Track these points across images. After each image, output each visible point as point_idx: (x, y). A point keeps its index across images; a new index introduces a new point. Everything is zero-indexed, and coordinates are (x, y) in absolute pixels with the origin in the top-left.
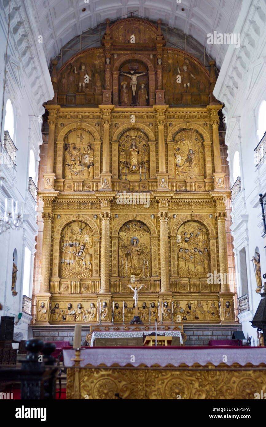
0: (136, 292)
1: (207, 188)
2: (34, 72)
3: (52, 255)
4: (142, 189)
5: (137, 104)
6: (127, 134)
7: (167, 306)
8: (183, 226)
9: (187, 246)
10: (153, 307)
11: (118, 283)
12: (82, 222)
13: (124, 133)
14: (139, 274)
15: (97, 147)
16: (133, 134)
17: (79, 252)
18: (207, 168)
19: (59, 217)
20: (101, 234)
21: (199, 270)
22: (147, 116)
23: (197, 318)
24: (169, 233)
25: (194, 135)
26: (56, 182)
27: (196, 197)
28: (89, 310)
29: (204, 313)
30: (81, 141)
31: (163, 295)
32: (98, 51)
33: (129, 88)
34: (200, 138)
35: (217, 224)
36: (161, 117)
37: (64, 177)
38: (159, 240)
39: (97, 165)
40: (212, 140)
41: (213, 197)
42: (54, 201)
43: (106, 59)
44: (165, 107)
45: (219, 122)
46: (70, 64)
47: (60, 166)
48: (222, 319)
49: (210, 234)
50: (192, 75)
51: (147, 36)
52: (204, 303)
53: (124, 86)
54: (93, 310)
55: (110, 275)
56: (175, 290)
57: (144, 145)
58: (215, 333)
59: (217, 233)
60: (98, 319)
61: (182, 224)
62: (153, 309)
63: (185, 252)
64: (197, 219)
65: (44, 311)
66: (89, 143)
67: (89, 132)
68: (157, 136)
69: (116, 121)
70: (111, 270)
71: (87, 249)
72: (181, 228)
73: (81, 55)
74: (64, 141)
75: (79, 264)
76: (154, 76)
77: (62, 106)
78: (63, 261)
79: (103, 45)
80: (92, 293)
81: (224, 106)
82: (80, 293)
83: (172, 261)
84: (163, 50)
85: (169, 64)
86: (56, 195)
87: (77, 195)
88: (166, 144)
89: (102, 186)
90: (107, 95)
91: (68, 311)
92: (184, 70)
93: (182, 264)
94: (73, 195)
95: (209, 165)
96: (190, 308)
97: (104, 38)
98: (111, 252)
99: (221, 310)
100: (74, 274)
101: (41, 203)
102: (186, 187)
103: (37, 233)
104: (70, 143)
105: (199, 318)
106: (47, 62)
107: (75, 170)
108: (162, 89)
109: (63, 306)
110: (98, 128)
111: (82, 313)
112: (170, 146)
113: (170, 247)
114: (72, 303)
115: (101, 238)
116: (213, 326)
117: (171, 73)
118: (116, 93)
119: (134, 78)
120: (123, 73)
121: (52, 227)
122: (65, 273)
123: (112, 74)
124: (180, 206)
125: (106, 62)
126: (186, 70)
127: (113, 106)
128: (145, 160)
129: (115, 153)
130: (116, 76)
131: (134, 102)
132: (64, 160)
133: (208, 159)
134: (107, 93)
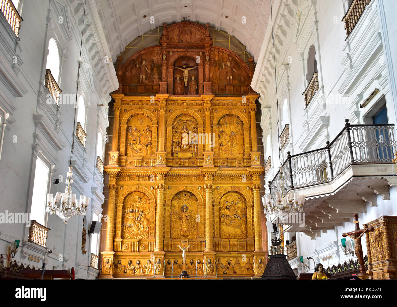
0: (184, 251)
1: (245, 165)
2: (102, 70)
3: (115, 220)
4: (191, 165)
5: (188, 93)
6: (180, 118)
7: (210, 263)
9: (228, 212)
10: (199, 263)
11: (170, 243)
12: (140, 192)
13: (177, 117)
14: (188, 236)
15: (154, 129)
16: (184, 119)
17: (138, 217)
18: (245, 147)
19: (121, 188)
20: (156, 202)
21: (238, 233)
22: (196, 103)
23: (235, 272)
24: (213, 202)
25: (235, 120)
26: (120, 158)
27: (236, 172)
28: (146, 266)
29: (241, 268)
30: (141, 124)
31: (207, 253)
32: (156, 49)
33: (182, 80)
34: (240, 122)
35: (253, 194)
36: (208, 104)
37: (126, 154)
38: (205, 208)
39: (154, 145)
40: (250, 124)
41: (250, 172)
42: (118, 175)
43: (163, 55)
44: (211, 96)
45: (256, 109)
46: (133, 60)
47: (123, 145)
48: (256, 273)
49: (248, 202)
50: (234, 70)
51: (197, 37)
53: (178, 78)
54: (149, 266)
55: (163, 237)
56: (217, 249)
57: (194, 128)
59: (253, 202)
60: (153, 273)
61: (224, 195)
62: (199, 265)
64: (237, 190)
65: (109, 266)
67: (148, 117)
68: (204, 120)
69: (170, 107)
70: (164, 233)
71: (145, 215)
72: (224, 197)
74: (127, 124)
75: (138, 227)
76: (202, 70)
77: (126, 95)
78: (125, 225)
79: (161, 44)
80: (149, 251)
81: (260, 96)
82: (139, 251)
83: (215, 225)
84: (210, 49)
85: (215, 61)
86: (119, 170)
87: (137, 169)
88: (212, 127)
89: (158, 162)
90: (163, 86)
91: (129, 266)
92: (227, 66)
93: (224, 227)
94: (133, 170)
95: (247, 145)
96: (229, 264)
97: (161, 38)
98: (164, 217)
99: (255, 266)
100: (134, 235)
102: (228, 163)
103: (104, 201)
104: (132, 126)
105: (237, 272)
107: (136, 148)
108: (209, 81)
109: (124, 262)
110: (156, 113)
111: (140, 268)
112: (215, 129)
113: (213, 213)
114: (131, 260)
115: (156, 206)
117: (217, 68)
118: (171, 85)
119: (186, 72)
120: (177, 67)
121: (116, 196)
122: (127, 235)
123: (167, 68)
124: (223, 179)
125: (163, 58)
126: (229, 66)
127: (168, 95)
129: (169, 134)
130: (171, 70)
131: (186, 91)
132: (127, 140)
133: (247, 140)
134: (163, 85)
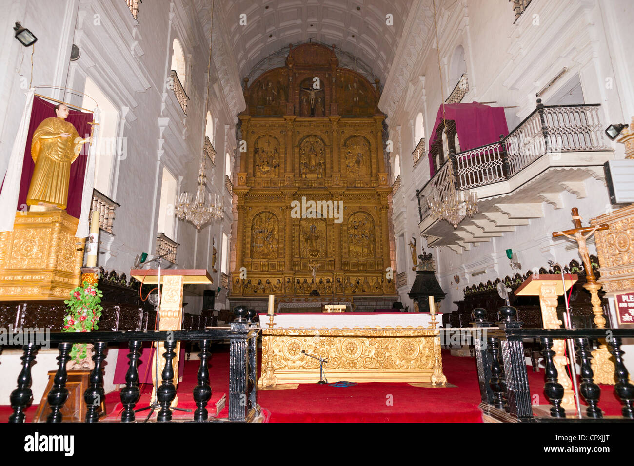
0: (314, 270)
1: (373, 185)
3: (245, 240)
5: (315, 115)
6: (307, 140)
7: (340, 282)
8: (353, 216)
9: (356, 232)
10: (328, 282)
11: (299, 262)
12: (269, 212)
13: (304, 139)
14: (316, 256)
15: (282, 150)
16: (311, 140)
17: (267, 237)
18: (373, 168)
19: (250, 208)
20: (285, 223)
21: (366, 252)
22: (323, 125)
23: (364, 291)
25: (362, 141)
26: (248, 180)
27: (364, 192)
28: (276, 285)
29: (369, 287)
30: (269, 146)
31: (336, 272)
32: (283, 71)
33: (308, 102)
34: (367, 143)
35: (381, 214)
36: (335, 126)
37: (254, 175)
38: (333, 228)
39: (282, 166)
40: (377, 145)
41: (378, 192)
42: (246, 195)
43: (289, 77)
44: (338, 117)
45: (383, 130)
46: (259, 82)
47: (251, 166)
48: (385, 292)
49: (375, 222)
50: (360, 91)
51: (323, 58)
52: (369, 279)
53: (304, 100)
54: (279, 285)
55: (293, 256)
56: (346, 268)
57: (321, 149)
58: (378, 303)
59: (381, 222)
61: (352, 215)
62: (329, 284)
63: (354, 238)
64: (365, 210)
65: (238, 285)
66: (275, 147)
67: (275, 138)
68: (331, 142)
69: (298, 129)
70: (293, 252)
71: (274, 235)
72: (351, 218)
73: (268, 74)
74: (254, 145)
75: (267, 247)
77: (253, 117)
78: (254, 245)
79: (287, 65)
80: (278, 271)
81: (387, 117)
82: (269, 271)
83: (344, 245)
84: (337, 70)
85: (341, 82)
86: (248, 191)
87: (265, 190)
88: (339, 148)
89: (286, 183)
90: (290, 108)
91: (259, 285)
92: (354, 87)
93: (352, 247)
94: (262, 190)
95: (374, 166)
96: (358, 283)
97: (287, 59)
98: (293, 237)
99: (384, 285)
100: (263, 255)
101: (236, 197)
102: (355, 184)
103: (233, 222)
104: (259, 147)
105: (366, 291)
106: (240, 79)
107: (263, 170)
108: (336, 103)
110: (283, 135)
111: (270, 287)
112: (343, 150)
113: (342, 233)
114: (261, 279)
115: (285, 226)
116: (378, 298)
117: (343, 90)
118: (298, 106)
119: (313, 93)
120: (303, 89)
121: (245, 217)
122: (256, 255)
123: (294, 90)
124: (351, 199)
125: (289, 80)
126: (355, 87)
127: (295, 117)
128: (322, 162)
129: (297, 155)
130: (297, 91)
131: (312, 113)
132: (254, 162)
133: (374, 161)
134: (290, 106)
